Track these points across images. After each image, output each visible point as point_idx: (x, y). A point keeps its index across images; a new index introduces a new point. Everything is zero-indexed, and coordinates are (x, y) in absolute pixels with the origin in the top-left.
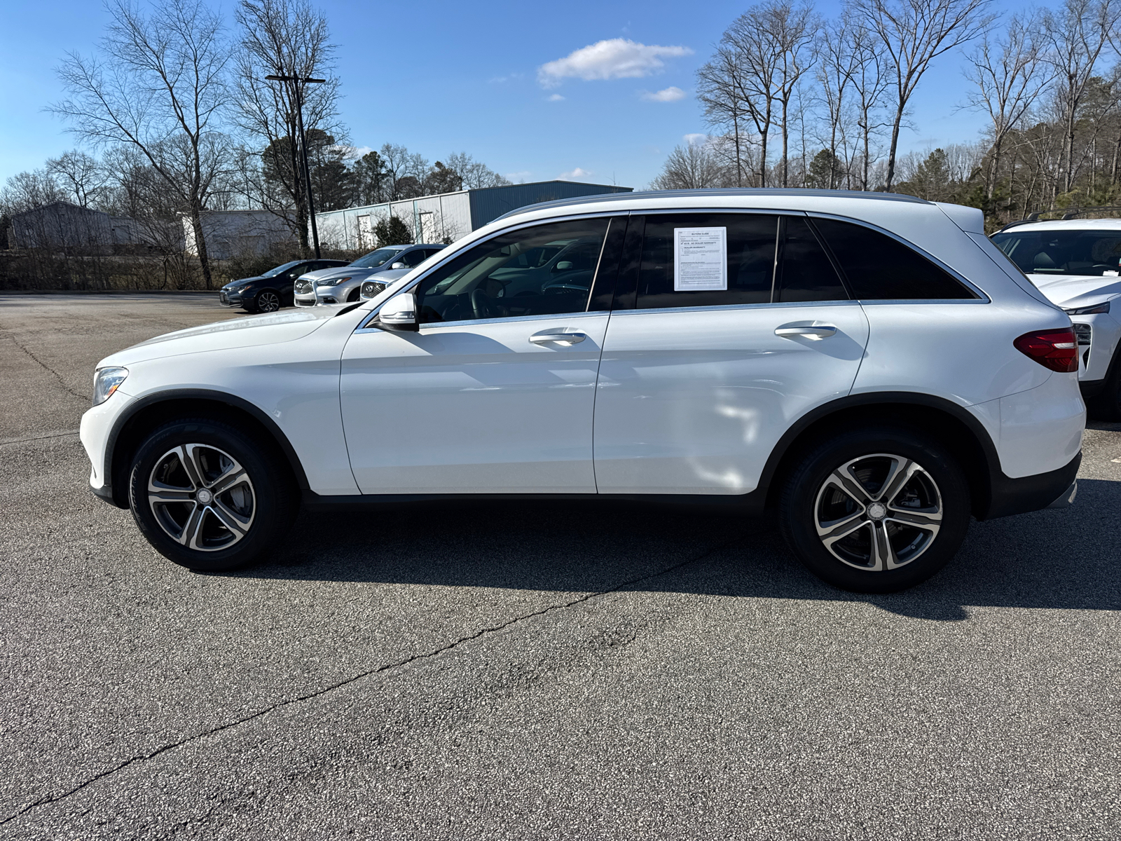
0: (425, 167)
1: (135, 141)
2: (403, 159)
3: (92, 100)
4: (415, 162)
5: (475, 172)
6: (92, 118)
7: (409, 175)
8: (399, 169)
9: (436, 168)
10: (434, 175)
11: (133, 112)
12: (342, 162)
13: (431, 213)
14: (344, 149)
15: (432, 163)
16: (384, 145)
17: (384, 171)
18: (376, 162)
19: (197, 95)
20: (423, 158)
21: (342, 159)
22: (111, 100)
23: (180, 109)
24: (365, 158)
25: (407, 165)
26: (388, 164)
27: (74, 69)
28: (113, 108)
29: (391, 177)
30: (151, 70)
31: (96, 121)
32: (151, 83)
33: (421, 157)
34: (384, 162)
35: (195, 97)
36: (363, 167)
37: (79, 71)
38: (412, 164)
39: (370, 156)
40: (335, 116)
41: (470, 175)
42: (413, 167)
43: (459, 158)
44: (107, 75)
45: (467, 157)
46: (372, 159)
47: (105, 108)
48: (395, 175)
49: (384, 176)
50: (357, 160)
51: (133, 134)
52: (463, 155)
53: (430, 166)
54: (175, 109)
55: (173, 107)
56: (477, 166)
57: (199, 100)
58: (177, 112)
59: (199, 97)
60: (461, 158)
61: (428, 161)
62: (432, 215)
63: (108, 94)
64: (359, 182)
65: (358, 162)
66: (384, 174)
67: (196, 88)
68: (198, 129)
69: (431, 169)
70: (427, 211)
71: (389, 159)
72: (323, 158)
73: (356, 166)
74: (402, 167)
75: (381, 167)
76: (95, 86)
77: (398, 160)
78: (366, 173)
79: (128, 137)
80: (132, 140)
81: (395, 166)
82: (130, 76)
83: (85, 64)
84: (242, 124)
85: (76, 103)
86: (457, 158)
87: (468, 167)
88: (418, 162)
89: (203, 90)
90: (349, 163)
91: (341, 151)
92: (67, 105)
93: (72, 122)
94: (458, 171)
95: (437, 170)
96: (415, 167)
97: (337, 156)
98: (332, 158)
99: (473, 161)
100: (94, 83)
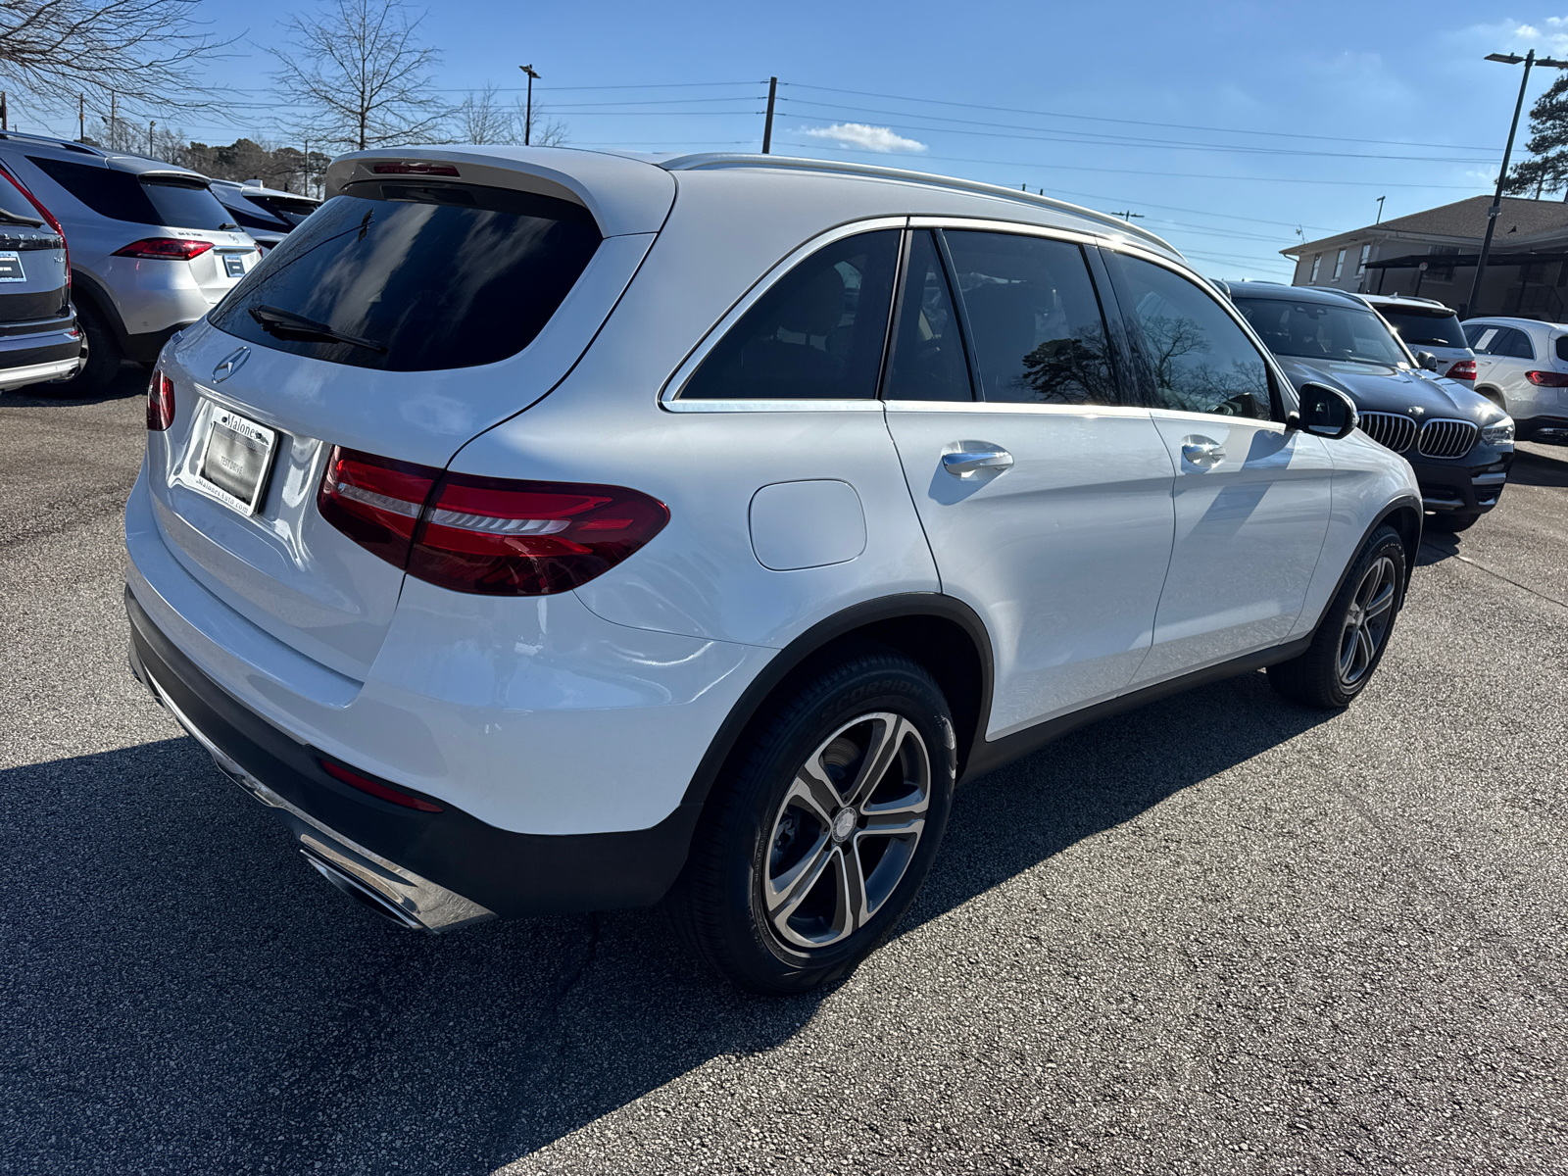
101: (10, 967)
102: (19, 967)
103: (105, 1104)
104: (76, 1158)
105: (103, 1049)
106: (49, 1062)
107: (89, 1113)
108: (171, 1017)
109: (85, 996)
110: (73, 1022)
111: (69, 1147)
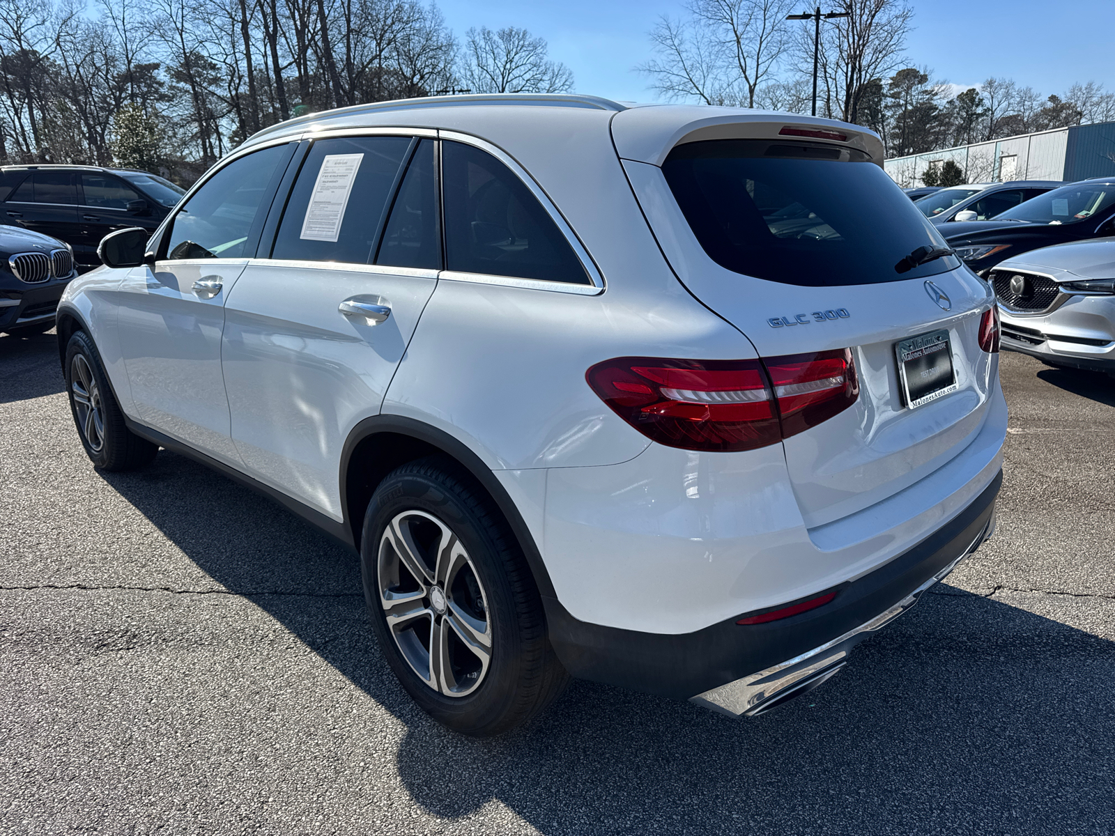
0: (1035, 103)
1: (701, 94)
2: (1007, 95)
3: (672, 57)
4: (1022, 98)
5: (1103, 105)
6: (669, 75)
7: (1011, 113)
8: (1000, 107)
9: (1049, 103)
10: (1045, 112)
11: (704, 66)
12: (934, 103)
13: (1016, 155)
14: (936, 89)
15: (1044, 98)
16: (988, 80)
17: (979, 110)
18: (972, 100)
19: (761, 43)
20: (1034, 92)
21: (932, 99)
22: (687, 56)
23: (745, 59)
24: (960, 97)
25: (1012, 101)
26: (987, 103)
27: (664, 30)
28: (688, 64)
29: (987, 116)
30: (725, 24)
31: (672, 77)
32: (722, 37)
33: (1032, 91)
34: (982, 100)
35: (759, 46)
36: (956, 107)
37: (667, 33)
38: (1018, 99)
39: (967, 94)
40: (900, 52)
41: (1096, 109)
42: (1018, 103)
43: (1083, 88)
44: (688, 34)
45: (1095, 87)
46: (970, 98)
47: (681, 64)
48: (993, 113)
49: (982, 115)
50: (950, 100)
51: (701, 89)
52: (1090, 85)
53: (1042, 100)
54: (739, 59)
55: (737, 58)
56: (1108, 97)
57: (762, 48)
58: (740, 63)
59: (764, 45)
60: (1086, 89)
61: (1040, 95)
62: (1016, 158)
63: (686, 51)
64: (949, 124)
65: (951, 102)
66: (979, 114)
67: (761, 38)
68: (757, 78)
69: (1042, 104)
70: (1010, 154)
71: (989, 96)
72: (911, 100)
73: (947, 106)
74: (1004, 105)
75: (977, 106)
76: (676, 45)
77: (1000, 97)
78: (958, 114)
79: (696, 90)
80: (698, 92)
81: (996, 103)
82: (708, 32)
83: (673, 26)
84: (803, 69)
85: (659, 62)
86: (1081, 89)
87: (1095, 99)
88: (1027, 96)
89: (769, 38)
90: (941, 103)
91: (933, 91)
92: (651, 64)
93: (653, 79)
94: (1079, 104)
95: (1050, 105)
96: (1022, 103)
97: (927, 96)
98: (921, 99)
99: (1103, 92)
100: (676, 42)
101: (1039, 806)
102: (1035, 802)
103: (1074, 708)
104: (1109, 702)
105: (1046, 725)
106: (1078, 742)
107: (1085, 711)
108: (998, 710)
109: (1022, 754)
110: (1045, 748)
111: (1107, 707)
